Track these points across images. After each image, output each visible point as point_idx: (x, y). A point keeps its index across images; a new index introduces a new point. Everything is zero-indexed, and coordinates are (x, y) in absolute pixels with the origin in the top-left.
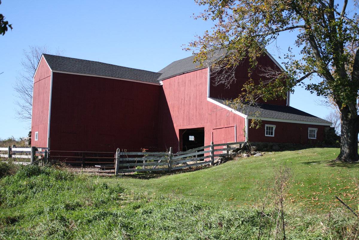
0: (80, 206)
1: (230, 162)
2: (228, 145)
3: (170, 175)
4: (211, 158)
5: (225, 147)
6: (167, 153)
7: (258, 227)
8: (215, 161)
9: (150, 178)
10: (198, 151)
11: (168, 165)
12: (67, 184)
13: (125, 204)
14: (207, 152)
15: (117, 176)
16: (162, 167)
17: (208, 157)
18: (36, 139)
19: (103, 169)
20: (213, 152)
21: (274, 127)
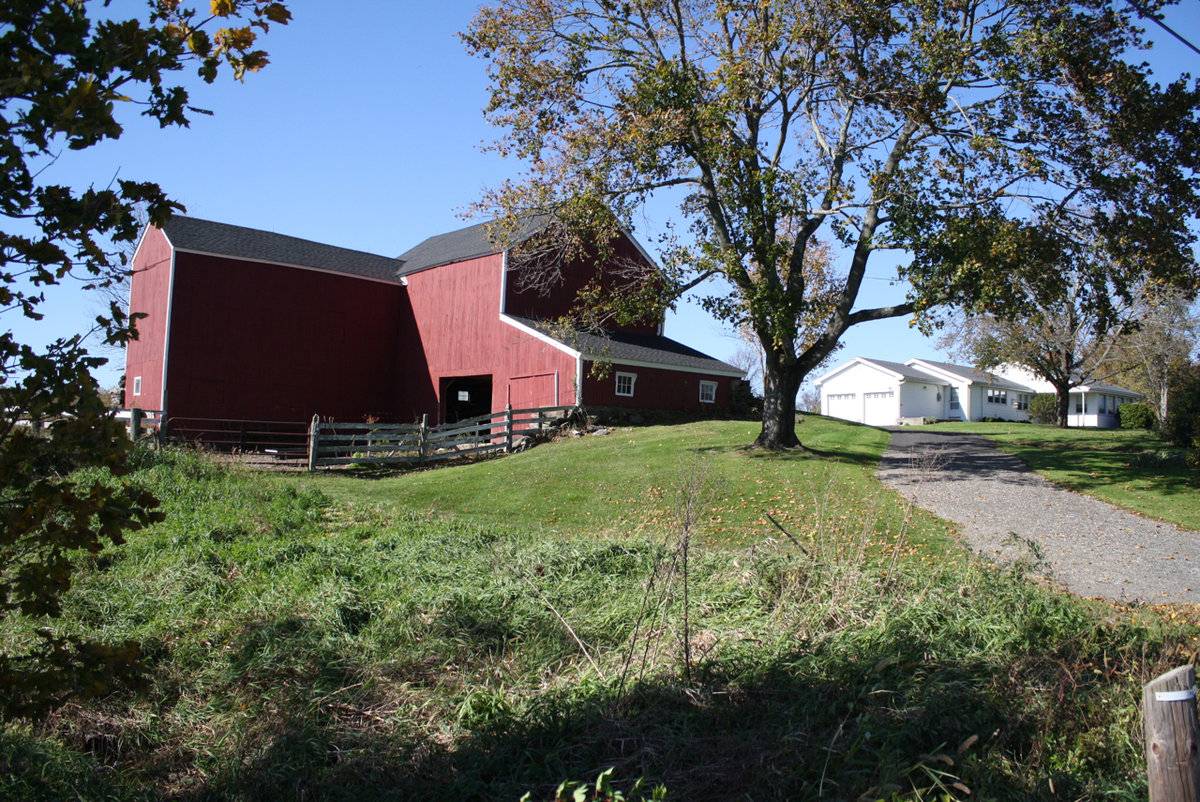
0: (245, 533)
1: (543, 447)
2: (541, 412)
3: (423, 470)
4: (505, 438)
5: (535, 416)
6: (416, 427)
7: (613, 575)
8: (514, 445)
9: (381, 476)
10: (481, 423)
11: (419, 451)
12: (212, 488)
13: (337, 530)
14: (498, 425)
15: (311, 472)
16: (405, 455)
17: (499, 435)
18: (137, 391)
19: (283, 458)
20: (510, 426)
21: (634, 377)
